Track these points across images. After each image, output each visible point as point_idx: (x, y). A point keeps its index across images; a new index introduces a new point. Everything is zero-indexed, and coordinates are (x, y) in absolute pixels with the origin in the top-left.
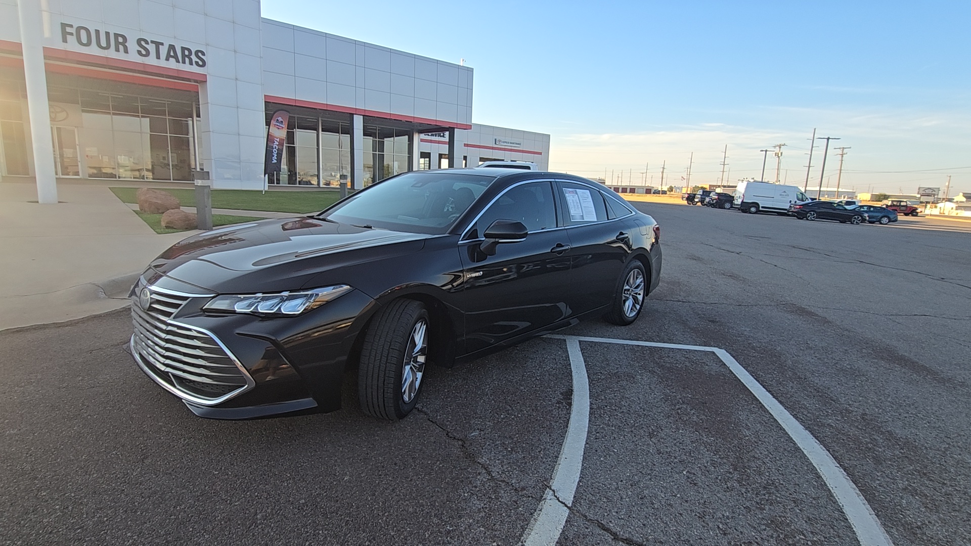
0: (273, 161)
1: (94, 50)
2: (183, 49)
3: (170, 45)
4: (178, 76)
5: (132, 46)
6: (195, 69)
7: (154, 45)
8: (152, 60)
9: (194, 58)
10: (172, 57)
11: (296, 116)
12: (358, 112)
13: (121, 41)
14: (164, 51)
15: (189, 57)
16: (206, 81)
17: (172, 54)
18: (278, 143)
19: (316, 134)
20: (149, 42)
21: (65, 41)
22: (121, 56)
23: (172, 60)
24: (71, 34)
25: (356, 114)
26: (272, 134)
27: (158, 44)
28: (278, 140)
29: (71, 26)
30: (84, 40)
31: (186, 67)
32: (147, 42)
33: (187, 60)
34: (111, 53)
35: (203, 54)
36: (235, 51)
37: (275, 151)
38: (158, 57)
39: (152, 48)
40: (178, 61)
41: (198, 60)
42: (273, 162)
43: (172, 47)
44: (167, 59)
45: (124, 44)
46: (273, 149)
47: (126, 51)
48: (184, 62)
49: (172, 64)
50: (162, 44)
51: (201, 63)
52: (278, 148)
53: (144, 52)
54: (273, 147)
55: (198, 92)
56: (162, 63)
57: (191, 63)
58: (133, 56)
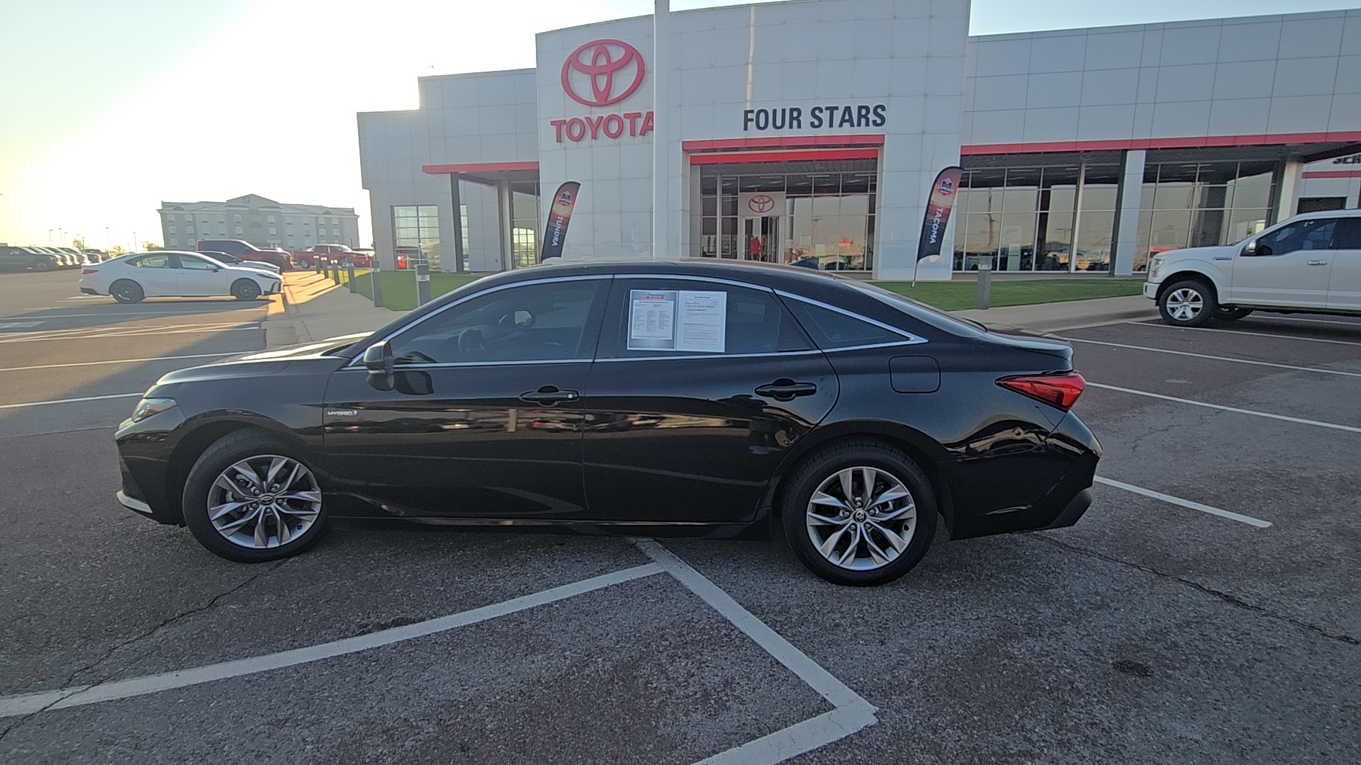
0: (931, 240)
1: (770, 133)
2: (860, 108)
3: (846, 107)
4: (851, 143)
5: (806, 118)
6: (872, 130)
7: (828, 112)
8: (824, 131)
9: (872, 117)
10: (846, 121)
11: (1043, 167)
12: (1135, 145)
13: (794, 116)
14: (838, 116)
15: (866, 117)
16: (883, 144)
17: (847, 117)
18: (940, 216)
19: (1075, 190)
20: (824, 109)
21: (746, 128)
22: (795, 133)
23: (846, 125)
24: (752, 120)
25: (1130, 150)
26: (934, 204)
27: (832, 110)
28: (941, 211)
29: (752, 111)
30: (762, 125)
31: (862, 130)
32: (821, 111)
33: (863, 120)
34: (786, 132)
35: (883, 108)
36: (926, 95)
37: (935, 227)
38: (831, 125)
39: (825, 116)
40: (852, 125)
41: (876, 118)
42: (931, 242)
43: (848, 109)
44: (841, 125)
45: (797, 119)
46: (933, 223)
47: (799, 126)
48: (859, 125)
49: (847, 130)
50: (837, 108)
51: (879, 121)
52: (940, 223)
53: (817, 123)
54: (933, 221)
55: (877, 159)
56: (836, 131)
57: (867, 124)
58: (806, 131)
